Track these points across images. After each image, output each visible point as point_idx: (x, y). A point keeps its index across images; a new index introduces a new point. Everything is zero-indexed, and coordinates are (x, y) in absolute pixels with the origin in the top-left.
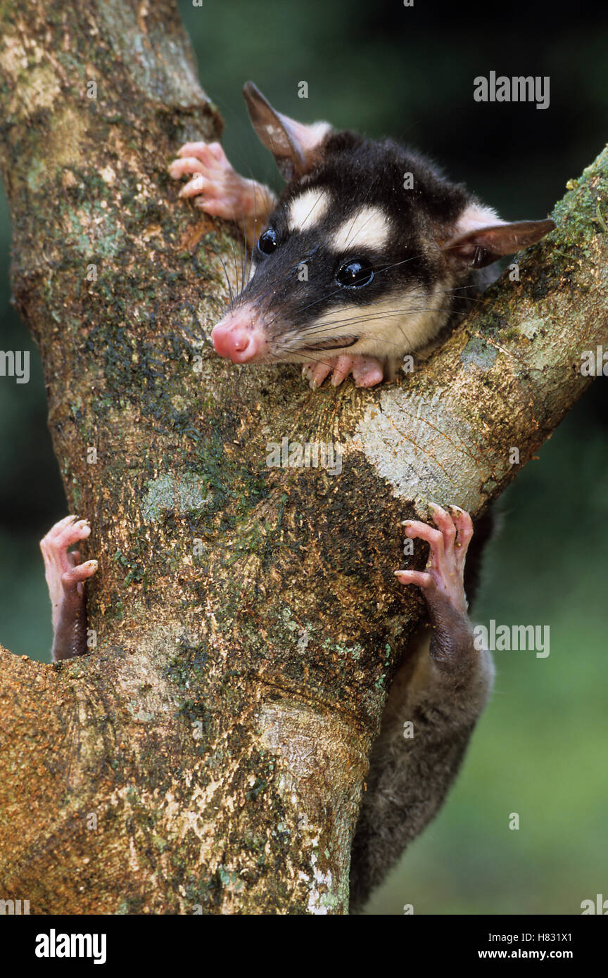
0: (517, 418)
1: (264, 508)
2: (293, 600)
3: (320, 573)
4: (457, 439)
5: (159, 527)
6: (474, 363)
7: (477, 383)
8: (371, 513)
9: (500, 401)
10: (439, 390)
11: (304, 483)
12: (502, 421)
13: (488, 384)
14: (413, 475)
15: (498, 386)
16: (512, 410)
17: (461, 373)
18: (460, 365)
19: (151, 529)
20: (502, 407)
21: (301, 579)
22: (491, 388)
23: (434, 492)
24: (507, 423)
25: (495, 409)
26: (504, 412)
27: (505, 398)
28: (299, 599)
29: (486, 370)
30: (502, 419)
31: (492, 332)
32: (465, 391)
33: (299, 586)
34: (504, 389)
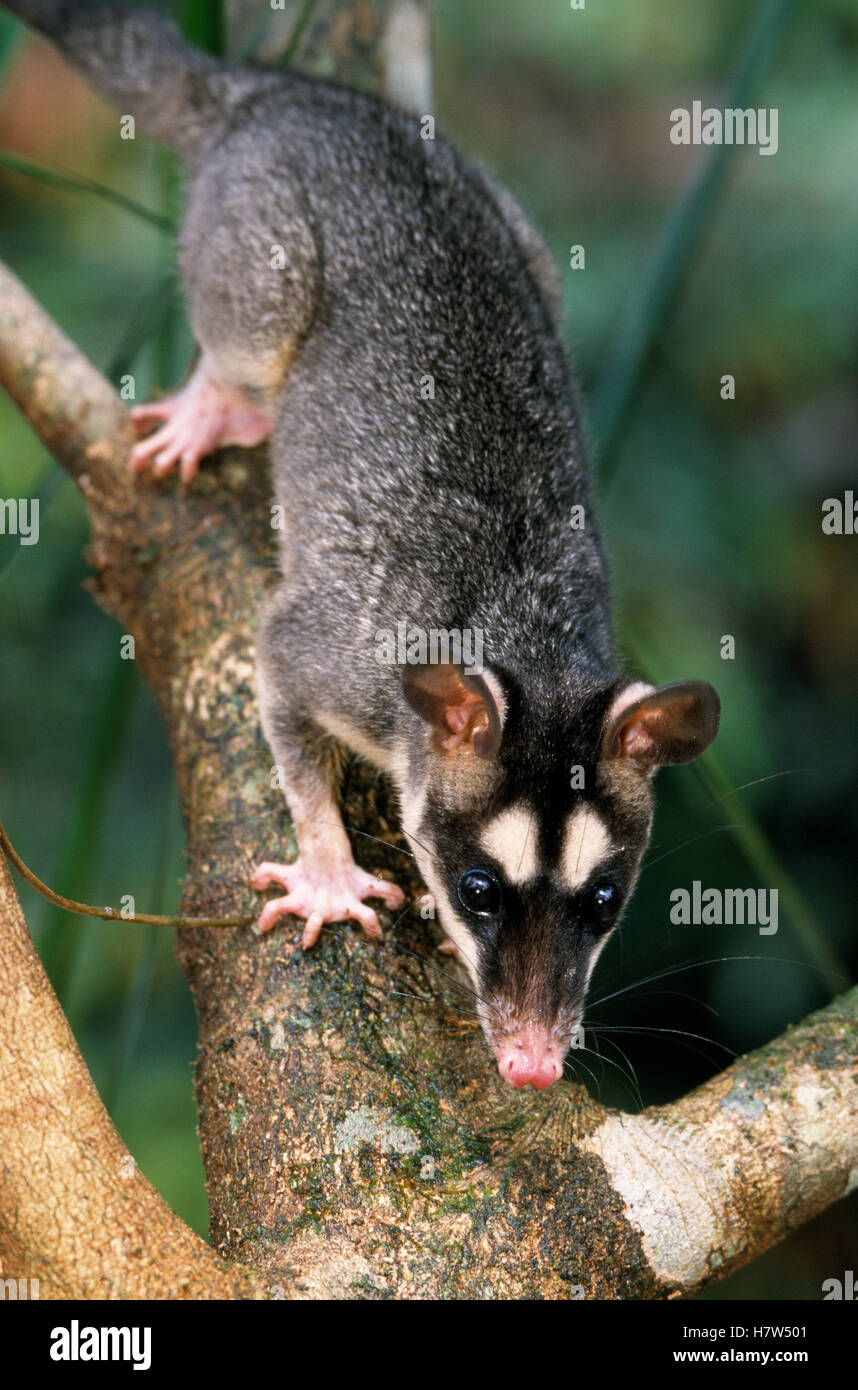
0: (770, 1189)
1: (482, 1174)
2: (498, 1282)
3: (535, 1263)
4: (703, 1184)
5: (353, 1157)
6: (738, 1110)
7: (737, 1133)
8: (600, 1222)
9: (758, 1161)
10: (691, 1128)
11: (536, 1160)
12: (755, 1184)
13: (749, 1137)
14: (648, 1203)
15: (760, 1143)
16: (768, 1176)
17: (720, 1117)
18: (719, 1109)
19: (343, 1158)
20: (758, 1169)
21: (513, 1261)
22: (751, 1142)
23: (665, 1232)
24: (759, 1190)
25: (751, 1167)
26: (760, 1175)
27: (765, 1159)
28: (504, 1282)
29: (749, 1122)
30: (756, 1182)
31: (761, 1087)
32: (722, 1136)
33: (508, 1268)
34: (766, 1149)
